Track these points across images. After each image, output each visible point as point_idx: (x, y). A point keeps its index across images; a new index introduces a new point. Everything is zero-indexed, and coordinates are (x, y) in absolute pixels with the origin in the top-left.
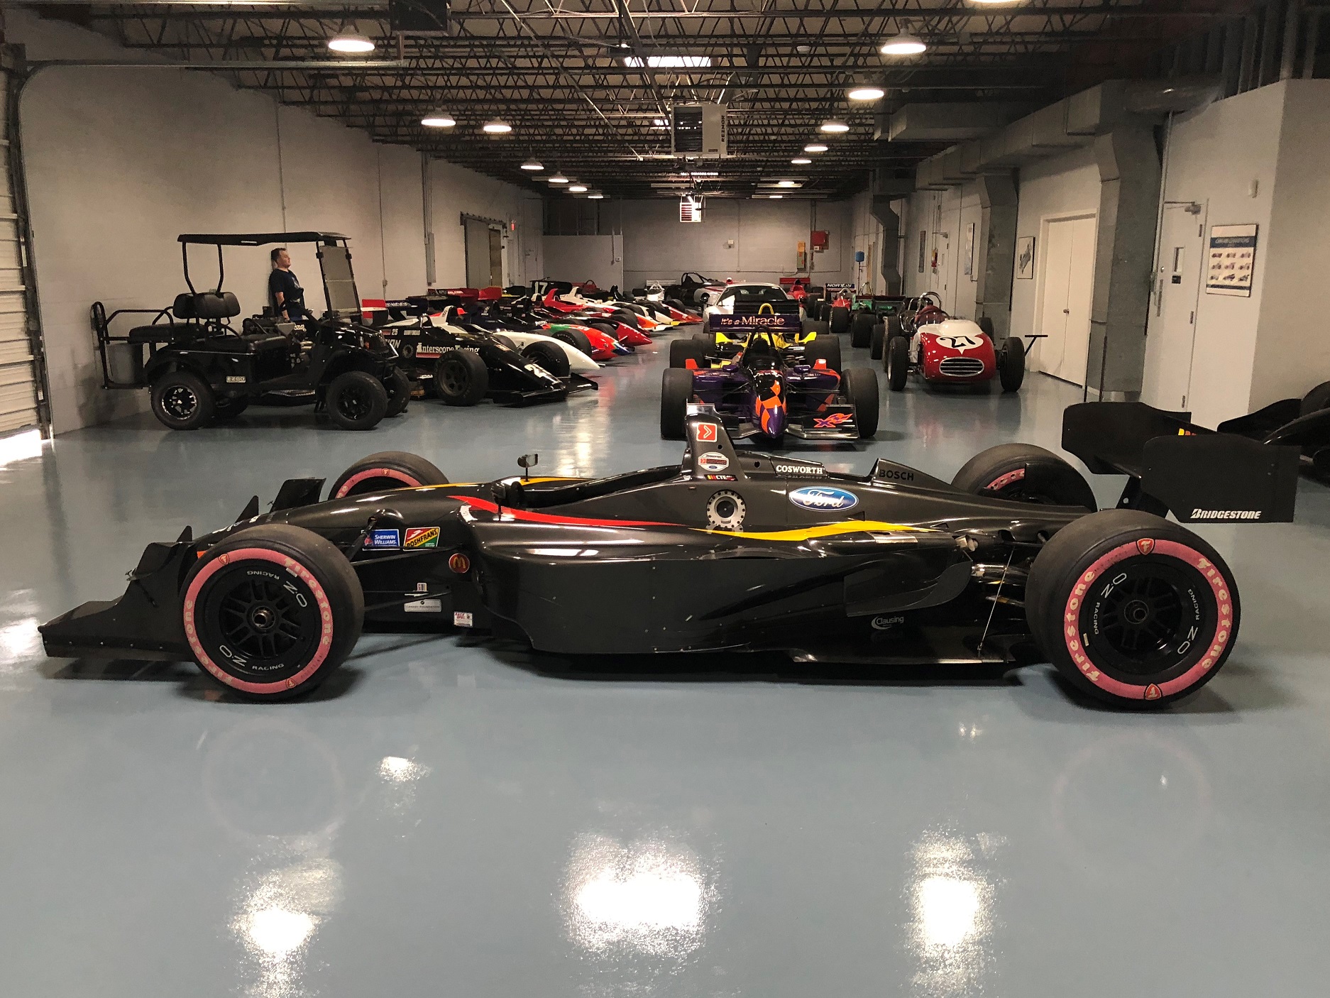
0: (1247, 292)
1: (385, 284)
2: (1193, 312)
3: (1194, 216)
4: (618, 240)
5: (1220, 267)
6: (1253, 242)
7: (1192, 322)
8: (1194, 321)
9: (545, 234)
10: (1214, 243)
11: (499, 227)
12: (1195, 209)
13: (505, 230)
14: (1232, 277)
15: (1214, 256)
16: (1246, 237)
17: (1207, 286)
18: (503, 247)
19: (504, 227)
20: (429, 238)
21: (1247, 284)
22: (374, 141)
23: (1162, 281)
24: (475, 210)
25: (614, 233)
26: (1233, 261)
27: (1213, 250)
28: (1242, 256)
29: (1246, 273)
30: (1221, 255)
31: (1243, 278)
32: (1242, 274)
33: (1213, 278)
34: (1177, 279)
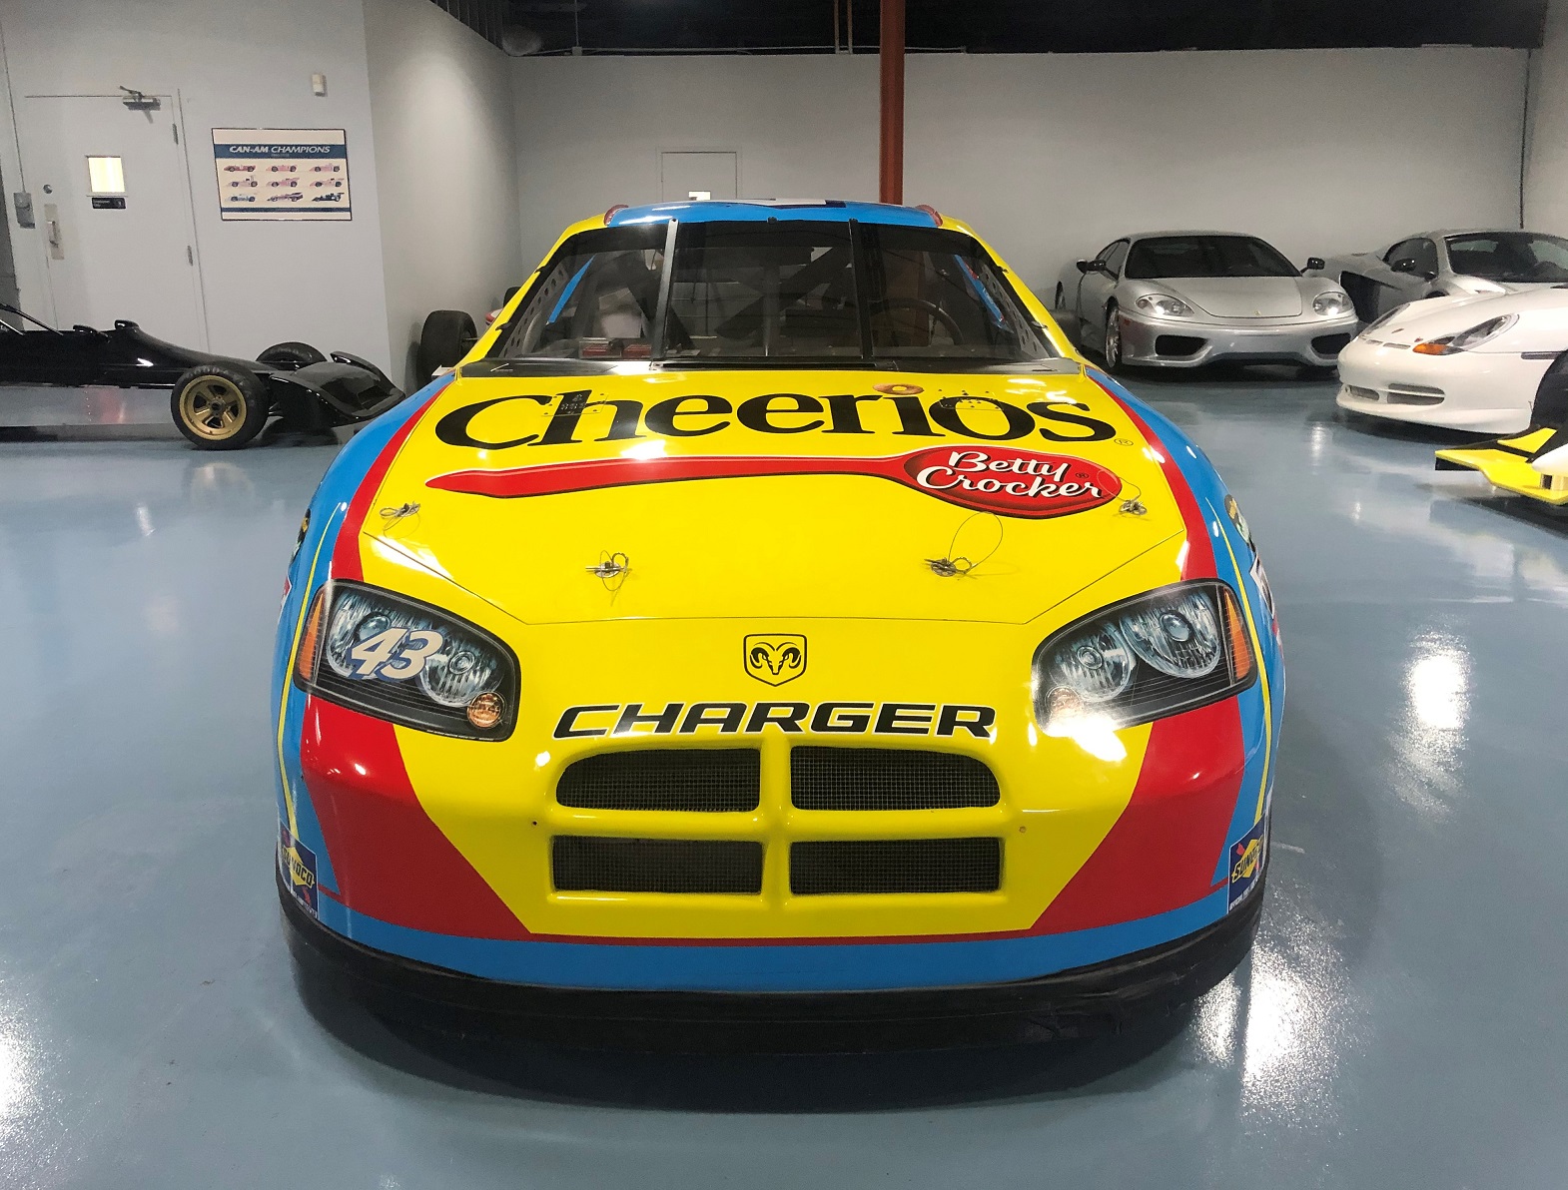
0: (347, 215)
2: (189, 248)
3: (140, 113)
5: (254, 184)
6: (339, 151)
7: (191, 262)
8: (195, 259)
10: (221, 151)
12: (140, 103)
14: (297, 197)
15: (229, 169)
16: (321, 146)
17: (222, 210)
21: (344, 203)
23: (50, 209)
26: (292, 176)
27: (224, 163)
28: (318, 169)
29: (335, 191)
30: (250, 169)
31: (329, 198)
32: (324, 191)
33: (235, 199)
34: (112, 203)
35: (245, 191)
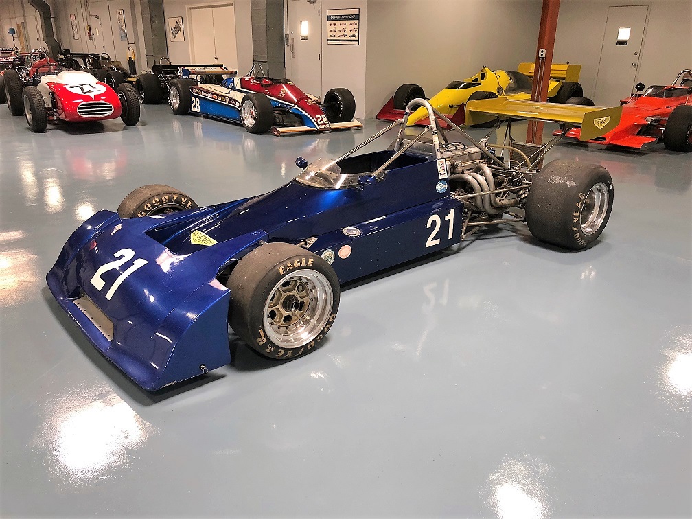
0: (358, 43)
2: (320, 54)
3: (313, 5)
5: (335, 31)
6: (357, 17)
8: (321, 58)
10: (329, 18)
12: (312, 1)
14: (345, 35)
15: (330, 25)
16: (353, 15)
17: (328, 40)
21: (357, 38)
23: (293, 39)
26: (344, 27)
27: (330, 22)
28: (351, 24)
29: (355, 33)
30: (335, 24)
31: (353, 36)
32: (352, 33)
33: (331, 36)
34: (304, 38)
35: (333, 33)
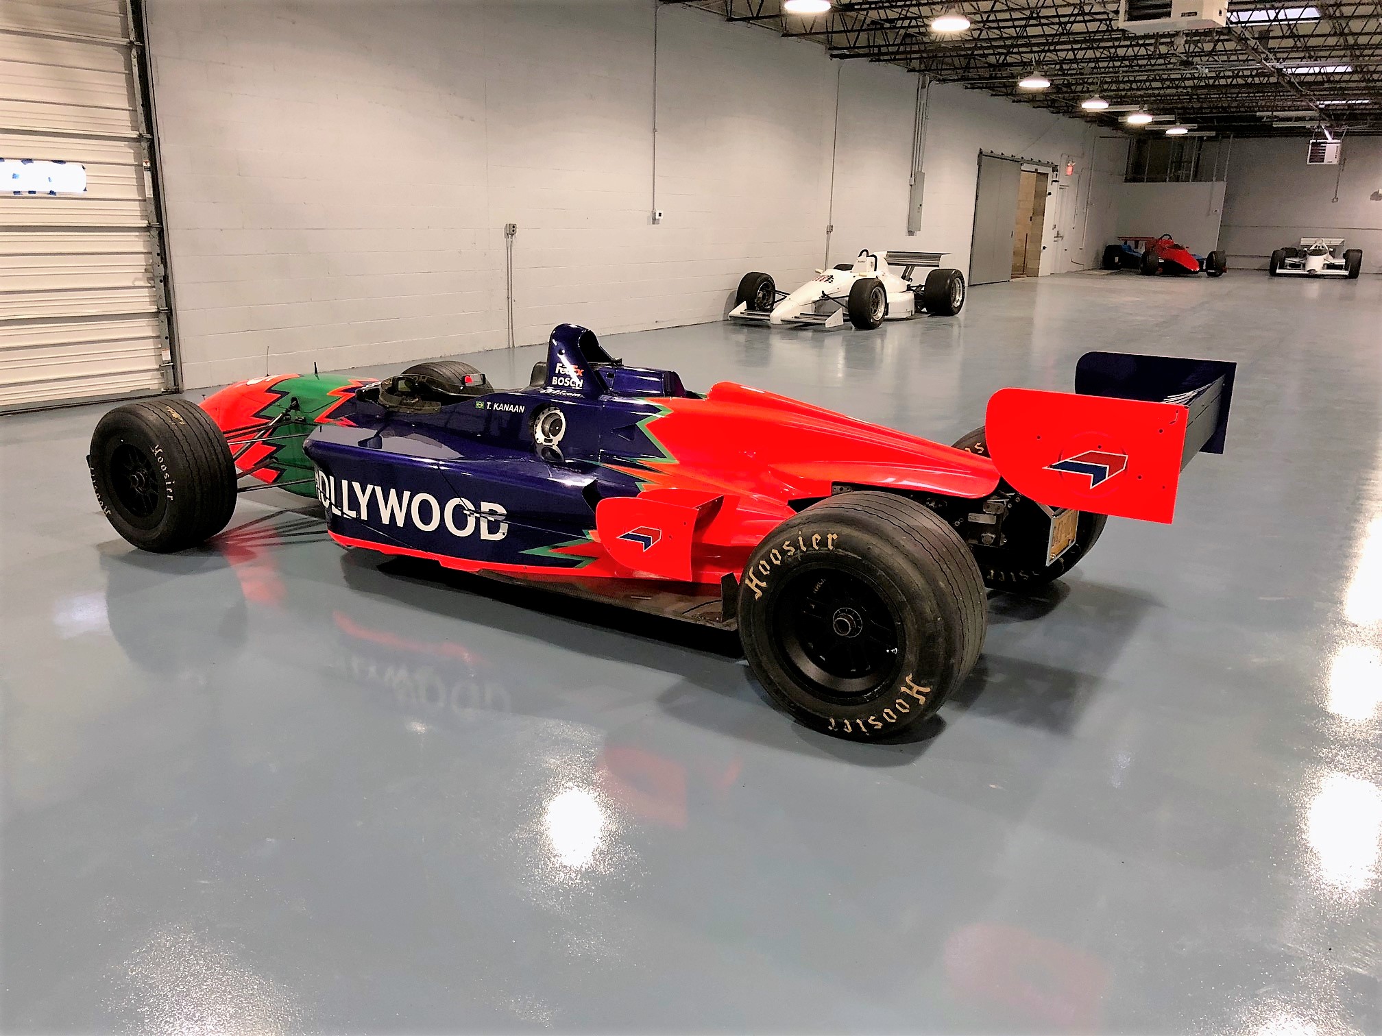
1: (830, 229)
4: (1220, 188)
9: (1127, 180)
11: (1049, 170)
13: (1055, 173)
18: (1050, 194)
19: (1055, 169)
20: (917, 180)
22: (832, 56)
24: (1007, 148)
25: (1214, 179)
